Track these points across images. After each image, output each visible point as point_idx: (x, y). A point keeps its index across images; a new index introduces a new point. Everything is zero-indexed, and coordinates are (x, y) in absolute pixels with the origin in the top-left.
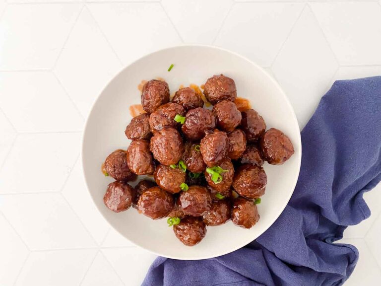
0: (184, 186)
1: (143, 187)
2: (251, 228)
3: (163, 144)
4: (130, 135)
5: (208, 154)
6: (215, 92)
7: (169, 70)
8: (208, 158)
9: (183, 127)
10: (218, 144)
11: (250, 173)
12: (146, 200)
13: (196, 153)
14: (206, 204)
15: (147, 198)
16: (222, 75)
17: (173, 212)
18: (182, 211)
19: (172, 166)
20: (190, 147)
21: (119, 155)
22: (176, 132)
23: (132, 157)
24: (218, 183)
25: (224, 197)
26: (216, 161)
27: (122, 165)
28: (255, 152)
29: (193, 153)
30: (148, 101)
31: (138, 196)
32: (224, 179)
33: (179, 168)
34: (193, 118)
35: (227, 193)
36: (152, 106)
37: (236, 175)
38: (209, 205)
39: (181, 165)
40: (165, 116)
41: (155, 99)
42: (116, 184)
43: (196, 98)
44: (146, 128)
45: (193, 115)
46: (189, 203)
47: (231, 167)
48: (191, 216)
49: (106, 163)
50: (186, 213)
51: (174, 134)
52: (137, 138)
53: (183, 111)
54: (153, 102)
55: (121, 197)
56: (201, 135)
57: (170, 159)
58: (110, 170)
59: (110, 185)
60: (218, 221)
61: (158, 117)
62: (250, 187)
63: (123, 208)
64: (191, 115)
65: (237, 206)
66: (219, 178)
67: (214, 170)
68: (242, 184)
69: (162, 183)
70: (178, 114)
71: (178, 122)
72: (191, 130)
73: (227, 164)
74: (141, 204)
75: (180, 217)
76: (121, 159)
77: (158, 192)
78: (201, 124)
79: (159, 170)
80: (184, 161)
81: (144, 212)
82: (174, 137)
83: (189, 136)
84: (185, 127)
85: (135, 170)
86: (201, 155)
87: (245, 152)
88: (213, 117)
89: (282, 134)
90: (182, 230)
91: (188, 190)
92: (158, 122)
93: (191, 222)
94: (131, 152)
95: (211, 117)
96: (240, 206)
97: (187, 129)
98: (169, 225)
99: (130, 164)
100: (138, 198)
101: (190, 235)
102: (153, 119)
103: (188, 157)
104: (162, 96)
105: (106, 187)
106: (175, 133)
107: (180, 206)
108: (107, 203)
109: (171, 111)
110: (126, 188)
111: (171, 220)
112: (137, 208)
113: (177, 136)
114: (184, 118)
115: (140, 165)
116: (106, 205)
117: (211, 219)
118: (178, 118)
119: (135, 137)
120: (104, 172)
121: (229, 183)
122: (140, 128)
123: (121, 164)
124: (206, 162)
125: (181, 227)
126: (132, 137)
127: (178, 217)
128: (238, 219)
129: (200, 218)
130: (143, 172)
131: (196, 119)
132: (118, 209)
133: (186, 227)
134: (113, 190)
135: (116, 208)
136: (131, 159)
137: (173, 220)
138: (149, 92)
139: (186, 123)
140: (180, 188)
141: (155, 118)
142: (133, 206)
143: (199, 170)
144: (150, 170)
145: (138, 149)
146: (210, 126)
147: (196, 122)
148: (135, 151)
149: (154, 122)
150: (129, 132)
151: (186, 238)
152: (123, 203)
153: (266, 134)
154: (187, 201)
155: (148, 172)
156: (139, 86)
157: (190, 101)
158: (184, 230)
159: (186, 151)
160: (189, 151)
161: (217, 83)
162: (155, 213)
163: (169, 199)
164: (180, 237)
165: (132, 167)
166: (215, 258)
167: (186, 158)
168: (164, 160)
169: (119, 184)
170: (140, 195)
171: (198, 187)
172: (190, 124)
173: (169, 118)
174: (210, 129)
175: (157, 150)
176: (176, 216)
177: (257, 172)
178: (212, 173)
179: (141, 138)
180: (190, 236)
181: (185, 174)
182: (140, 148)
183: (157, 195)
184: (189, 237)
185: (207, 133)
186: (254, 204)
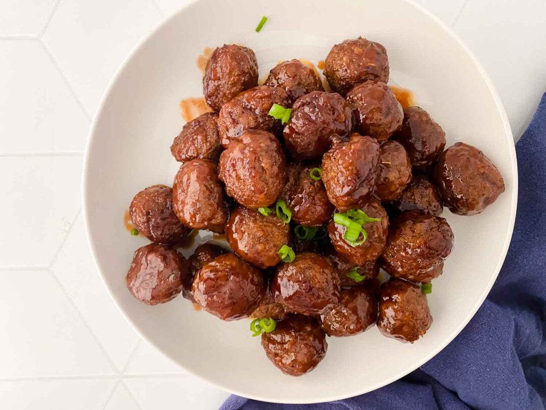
0: (285, 251)
1: (203, 257)
2: (415, 342)
3: (246, 161)
4: (180, 152)
5: (342, 179)
6: (348, 66)
7: (258, 30)
8: (338, 190)
9: (286, 130)
10: (363, 157)
11: (421, 227)
12: (209, 278)
13: (312, 183)
14: (331, 289)
15: (212, 275)
16: (360, 38)
17: (263, 307)
18: (280, 306)
19: (262, 210)
20: (299, 173)
21: (158, 191)
22: (273, 136)
23: (183, 191)
24: (357, 244)
25: (364, 277)
26: (357, 197)
27: (162, 212)
28: (426, 188)
29: (306, 183)
30: (216, 83)
31: (194, 273)
32: (369, 237)
33: (276, 214)
34: (307, 109)
35: (370, 270)
36: (225, 94)
37: (393, 231)
38: (337, 292)
39: (280, 209)
40: (251, 109)
41: (230, 77)
42: (151, 249)
43: (312, 79)
44: (212, 138)
45: (308, 104)
46: (297, 287)
47: (384, 213)
48: (299, 314)
49: (132, 206)
50: (289, 307)
51: (269, 142)
52: (195, 158)
53: (287, 99)
54: (225, 84)
55: (160, 273)
56: (324, 146)
57: (261, 193)
58: (141, 219)
59: (139, 251)
60: (352, 327)
61: (237, 111)
62: (421, 255)
63: (163, 295)
64: (303, 105)
65: (390, 295)
66: (361, 234)
67: (351, 218)
68: (405, 250)
69: (242, 246)
70: (277, 103)
71: (276, 118)
72: (302, 134)
73: (375, 208)
74: (199, 286)
75: (275, 318)
76: (161, 200)
77: (234, 264)
78: (324, 122)
79: (237, 219)
80: (285, 201)
81: (204, 304)
82: (268, 146)
83: (299, 149)
84: (291, 128)
85: (187, 217)
86: (322, 188)
87: (408, 188)
88: (349, 111)
89: (480, 152)
90: (279, 343)
91: (295, 260)
92: (235, 122)
93: (297, 328)
94: (181, 182)
95: (344, 108)
96: (395, 297)
97: (297, 133)
98: (253, 333)
99: (178, 206)
100: (194, 277)
101: (296, 353)
102: (226, 116)
103: (296, 193)
104: (244, 73)
105: (132, 256)
106: (271, 140)
107: (277, 293)
108: (131, 285)
109: (261, 98)
110: (170, 255)
111: (257, 323)
112: (191, 298)
113: (275, 145)
114: (289, 111)
115: (198, 205)
116: (130, 289)
117: (337, 322)
118: (276, 111)
119: (189, 154)
120: (128, 227)
121: (380, 246)
122: (199, 137)
123: (161, 208)
124: (333, 201)
125: (278, 338)
126: (183, 157)
127: (272, 318)
128: (393, 322)
129: (315, 321)
130: (203, 221)
131: (313, 112)
132: (153, 298)
133: (287, 338)
134: (144, 259)
135: (148, 295)
136: (181, 197)
137: (262, 323)
138: (219, 65)
139: (294, 120)
140: (278, 256)
141: (230, 113)
142: (184, 295)
143: (318, 220)
144: (218, 219)
145: (194, 176)
146: (343, 128)
147: (314, 118)
148: (189, 179)
149: (228, 122)
150: (178, 147)
151: (288, 360)
152: (163, 287)
153: (448, 153)
154: (291, 282)
155: (213, 222)
156: (200, 60)
157: (299, 84)
158: (282, 343)
159: (292, 180)
160: (298, 180)
161: (353, 51)
162: (226, 307)
163: (256, 280)
164: (275, 357)
165: (182, 211)
166: (343, 400)
167: (290, 196)
168: (247, 193)
169: (156, 247)
170: (197, 270)
171: (313, 256)
172: (301, 122)
173: (257, 112)
174: (341, 133)
175: (234, 175)
176: (268, 316)
177: (434, 225)
178: (347, 222)
179: (201, 157)
180: (296, 356)
181: (288, 227)
182: (199, 172)
183: (232, 268)
184: (294, 358)
185: (335, 141)
186: (423, 293)
